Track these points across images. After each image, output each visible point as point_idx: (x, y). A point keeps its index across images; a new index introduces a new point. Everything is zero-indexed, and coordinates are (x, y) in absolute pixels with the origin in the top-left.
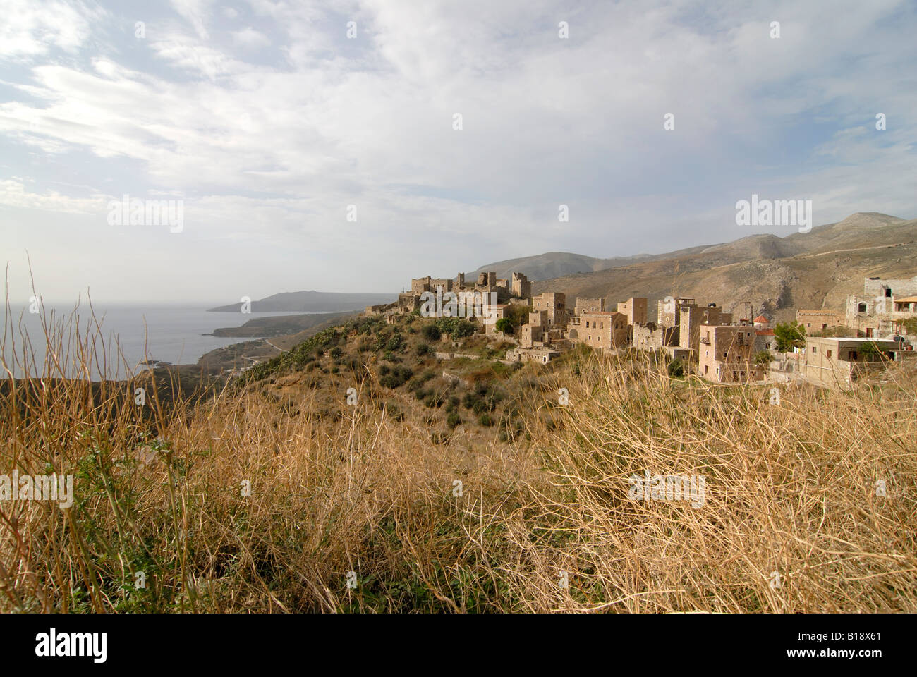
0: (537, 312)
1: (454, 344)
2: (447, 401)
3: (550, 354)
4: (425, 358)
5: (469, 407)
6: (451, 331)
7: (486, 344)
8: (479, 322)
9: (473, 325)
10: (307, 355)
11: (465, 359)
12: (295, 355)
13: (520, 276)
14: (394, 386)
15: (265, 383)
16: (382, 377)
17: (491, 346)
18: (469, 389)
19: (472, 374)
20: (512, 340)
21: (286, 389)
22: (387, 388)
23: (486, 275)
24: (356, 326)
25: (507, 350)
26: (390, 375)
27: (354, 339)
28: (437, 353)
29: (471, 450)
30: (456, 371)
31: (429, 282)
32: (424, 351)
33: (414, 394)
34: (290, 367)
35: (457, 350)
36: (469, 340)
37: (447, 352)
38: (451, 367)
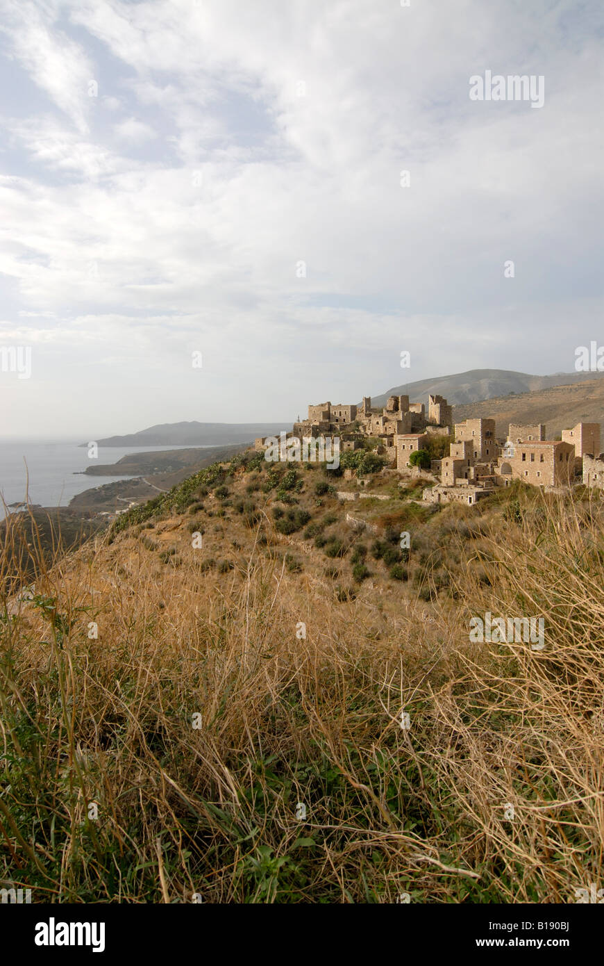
0: (460, 442)
1: (359, 482)
2: (352, 549)
3: (476, 493)
4: (325, 498)
5: (378, 557)
6: (355, 466)
7: (398, 482)
8: (389, 456)
9: (382, 459)
10: (189, 496)
11: (373, 500)
12: (175, 495)
13: (438, 399)
14: (289, 531)
15: (143, 528)
16: (275, 521)
17: (403, 485)
18: (377, 536)
19: (382, 517)
20: (430, 477)
21: (165, 535)
22: (280, 534)
23: (396, 400)
24: (244, 462)
25: (423, 488)
26: (285, 519)
27: (242, 477)
28: (340, 493)
29: (381, 610)
30: (362, 514)
31: (329, 408)
32: (323, 490)
33: (312, 541)
34: (170, 509)
35: (363, 489)
36: (377, 476)
37: (351, 491)
38: (357, 510)
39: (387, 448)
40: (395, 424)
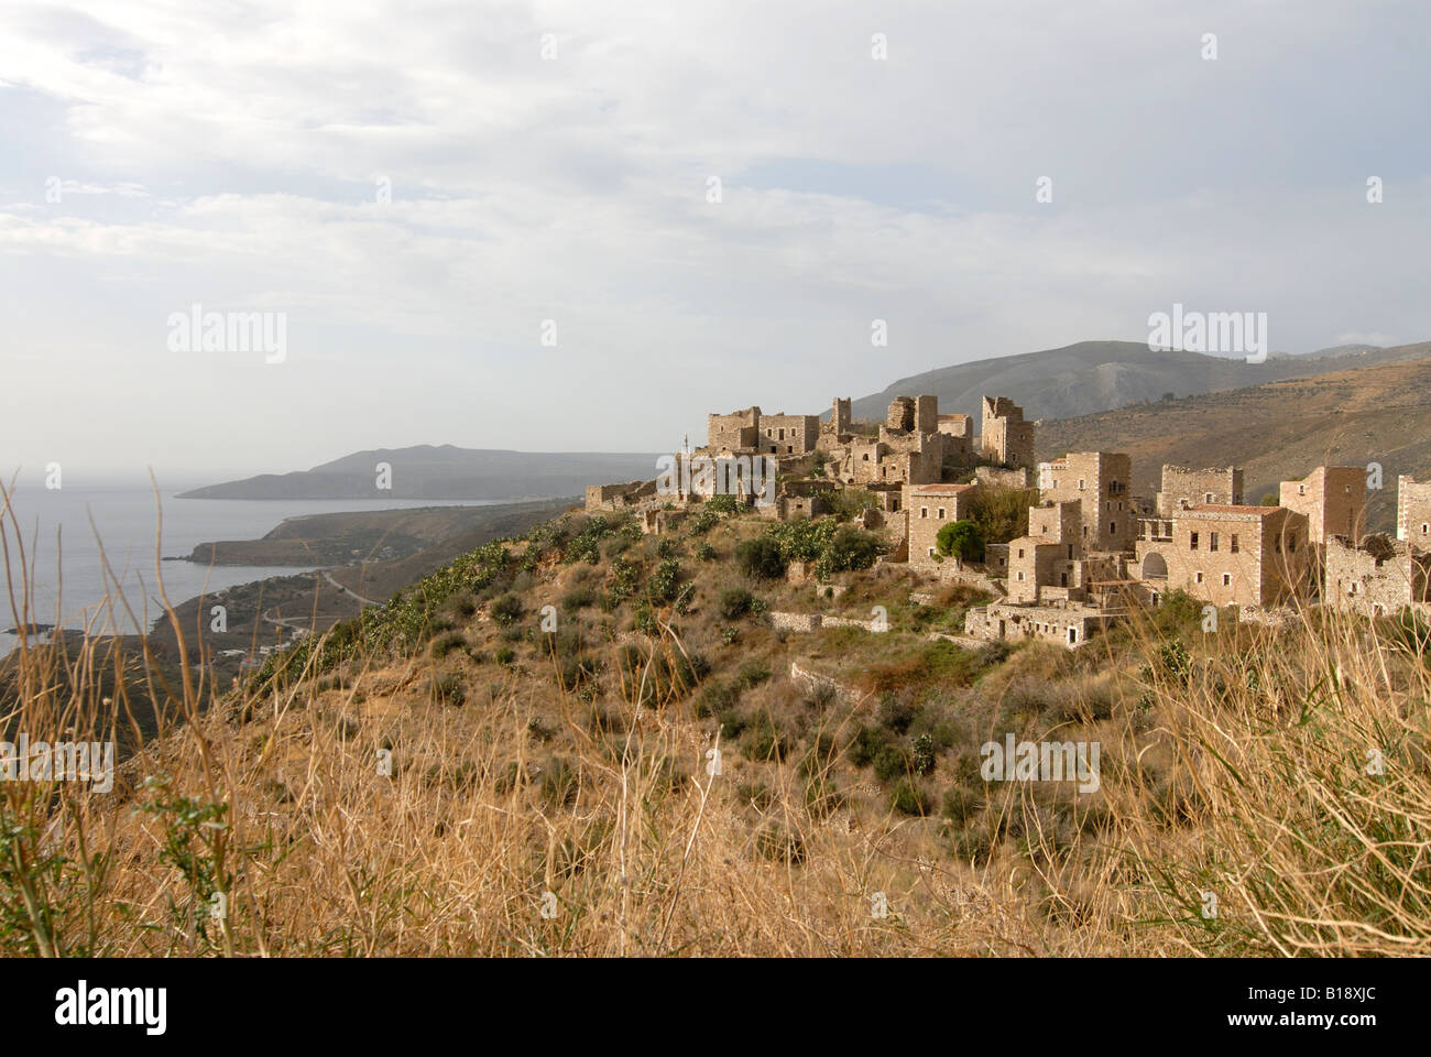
0: (1051, 504)
1: (821, 591)
2: (802, 743)
3: (1087, 620)
4: (742, 626)
5: (862, 761)
6: (813, 554)
7: (909, 592)
8: (890, 532)
9: (874, 539)
10: (431, 615)
11: (851, 633)
12: (400, 614)
13: (1003, 407)
14: (660, 700)
15: (323, 687)
17: (922, 598)
18: (862, 714)
19: (873, 672)
20: (982, 582)
21: (374, 705)
22: (640, 706)
23: (909, 405)
24: (560, 540)
25: (966, 607)
26: (649, 670)
27: (554, 575)
28: (776, 615)
30: (826, 663)
31: (756, 421)
32: (740, 607)
33: (713, 722)
34: (386, 646)
35: (830, 607)
36: (862, 579)
37: (802, 612)
38: (815, 653)
39: (887, 515)
40: (906, 461)
